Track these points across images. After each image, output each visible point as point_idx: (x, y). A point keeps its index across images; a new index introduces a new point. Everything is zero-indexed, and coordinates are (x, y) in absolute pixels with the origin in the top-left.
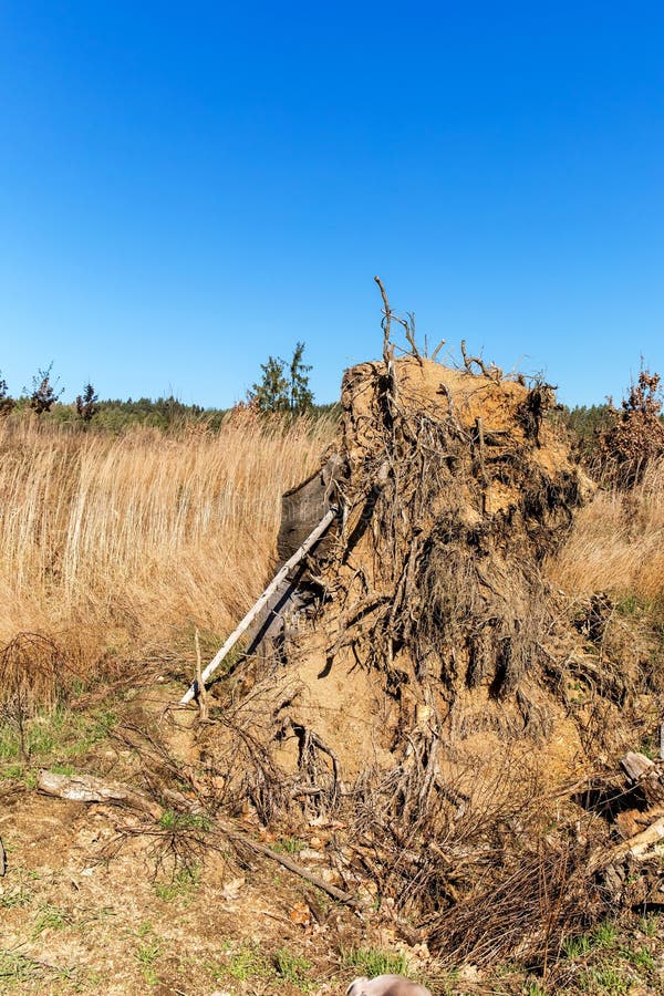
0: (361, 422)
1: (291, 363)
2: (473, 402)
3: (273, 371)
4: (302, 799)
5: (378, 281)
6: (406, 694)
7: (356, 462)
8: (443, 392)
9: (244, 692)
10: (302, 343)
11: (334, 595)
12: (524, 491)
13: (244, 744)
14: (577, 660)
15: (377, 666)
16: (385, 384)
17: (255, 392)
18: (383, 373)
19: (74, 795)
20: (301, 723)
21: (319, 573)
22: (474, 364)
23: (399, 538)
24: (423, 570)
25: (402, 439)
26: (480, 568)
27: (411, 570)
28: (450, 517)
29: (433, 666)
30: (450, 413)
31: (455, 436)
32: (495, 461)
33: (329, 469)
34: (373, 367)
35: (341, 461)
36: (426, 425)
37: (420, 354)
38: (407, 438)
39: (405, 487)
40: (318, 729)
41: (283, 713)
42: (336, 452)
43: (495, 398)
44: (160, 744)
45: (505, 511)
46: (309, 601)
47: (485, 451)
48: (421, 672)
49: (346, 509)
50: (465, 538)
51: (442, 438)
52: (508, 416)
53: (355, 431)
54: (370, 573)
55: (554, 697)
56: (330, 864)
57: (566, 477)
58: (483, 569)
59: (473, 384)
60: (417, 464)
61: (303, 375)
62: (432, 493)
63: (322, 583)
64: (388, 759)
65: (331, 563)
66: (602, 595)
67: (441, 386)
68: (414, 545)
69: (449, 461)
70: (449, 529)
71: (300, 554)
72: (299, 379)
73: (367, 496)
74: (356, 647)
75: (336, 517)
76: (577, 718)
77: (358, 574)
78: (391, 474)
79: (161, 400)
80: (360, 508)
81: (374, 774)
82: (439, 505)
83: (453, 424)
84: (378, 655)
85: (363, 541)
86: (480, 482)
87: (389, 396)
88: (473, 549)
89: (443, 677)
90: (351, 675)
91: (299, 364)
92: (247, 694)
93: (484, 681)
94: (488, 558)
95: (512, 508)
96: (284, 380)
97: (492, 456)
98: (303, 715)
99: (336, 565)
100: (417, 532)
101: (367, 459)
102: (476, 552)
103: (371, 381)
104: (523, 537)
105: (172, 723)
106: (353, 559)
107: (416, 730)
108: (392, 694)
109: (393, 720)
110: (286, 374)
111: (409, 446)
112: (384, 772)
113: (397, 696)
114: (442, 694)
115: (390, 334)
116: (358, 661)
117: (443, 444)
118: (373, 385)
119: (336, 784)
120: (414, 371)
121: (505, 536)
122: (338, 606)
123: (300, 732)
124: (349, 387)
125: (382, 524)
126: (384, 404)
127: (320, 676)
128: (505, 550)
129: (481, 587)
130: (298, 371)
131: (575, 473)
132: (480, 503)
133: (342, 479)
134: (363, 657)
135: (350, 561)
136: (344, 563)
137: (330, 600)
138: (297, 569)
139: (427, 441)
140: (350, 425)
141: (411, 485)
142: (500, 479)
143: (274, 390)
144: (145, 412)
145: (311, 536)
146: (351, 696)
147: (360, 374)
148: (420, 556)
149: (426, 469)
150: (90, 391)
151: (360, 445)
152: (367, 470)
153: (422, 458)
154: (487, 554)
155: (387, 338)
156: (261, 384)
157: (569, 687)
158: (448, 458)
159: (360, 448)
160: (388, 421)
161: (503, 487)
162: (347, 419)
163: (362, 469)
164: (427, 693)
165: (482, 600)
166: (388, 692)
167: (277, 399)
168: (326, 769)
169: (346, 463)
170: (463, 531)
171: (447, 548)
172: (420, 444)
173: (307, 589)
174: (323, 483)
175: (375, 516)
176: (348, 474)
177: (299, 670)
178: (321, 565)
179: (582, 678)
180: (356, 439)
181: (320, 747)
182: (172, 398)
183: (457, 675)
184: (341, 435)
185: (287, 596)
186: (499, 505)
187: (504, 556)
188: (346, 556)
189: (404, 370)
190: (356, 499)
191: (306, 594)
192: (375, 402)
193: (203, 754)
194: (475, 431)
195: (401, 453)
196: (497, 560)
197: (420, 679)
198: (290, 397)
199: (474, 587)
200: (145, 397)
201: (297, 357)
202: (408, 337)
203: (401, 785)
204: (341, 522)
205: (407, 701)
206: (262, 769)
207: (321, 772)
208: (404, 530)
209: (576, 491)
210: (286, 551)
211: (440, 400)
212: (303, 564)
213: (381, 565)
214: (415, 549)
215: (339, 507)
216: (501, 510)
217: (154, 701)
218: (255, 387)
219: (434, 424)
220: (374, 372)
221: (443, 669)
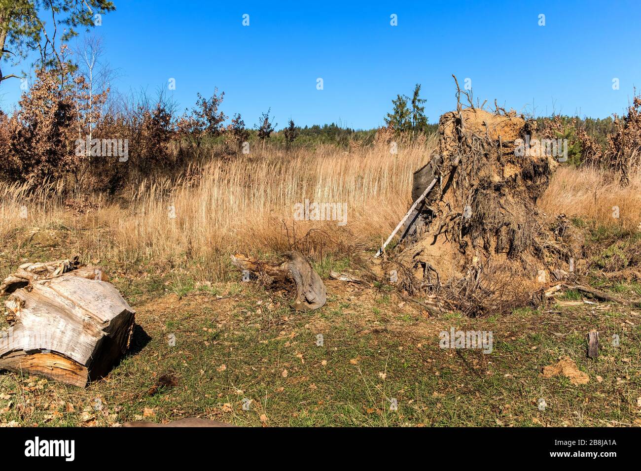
0: (448, 139)
1: (412, 98)
2: (498, 128)
3: (400, 104)
4: (425, 288)
5: (454, 77)
6: (468, 252)
7: (446, 157)
8: (484, 125)
9: (401, 251)
10: (419, 85)
11: (437, 214)
12: (522, 167)
13: (402, 268)
14: (550, 244)
15: (455, 240)
16: (458, 122)
17: (389, 119)
18: (458, 116)
19: (343, 279)
20: (424, 261)
21: (430, 205)
22: (500, 111)
23: (465, 189)
24: (474, 200)
25: (466, 146)
26: (501, 201)
27: (469, 201)
28: (486, 179)
29: (480, 242)
30: (486, 134)
31: (489, 144)
32: (508, 154)
33: (434, 161)
34: (453, 114)
35: (440, 157)
36: (475, 140)
37: (475, 107)
38: (467, 146)
39: (467, 167)
40: (431, 263)
41: (417, 257)
42: (437, 153)
43: (509, 126)
44: (369, 270)
45: (513, 176)
46: (427, 218)
47: (502, 150)
48: (475, 244)
49: (441, 177)
50: (493, 188)
51: (482, 145)
52: (515, 134)
53: (445, 143)
54: (452, 204)
55: (539, 261)
56: (436, 306)
57: (542, 161)
58: (502, 201)
59: (499, 119)
60: (472, 157)
61: (420, 106)
62: (479, 169)
63: (432, 209)
64: (460, 275)
65: (435, 201)
66: (563, 215)
67: (483, 122)
68: (471, 191)
69: (486, 155)
70: (486, 184)
71: (422, 197)
72: (418, 108)
73: (451, 172)
74: (447, 234)
75: (437, 182)
76: (549, 269)
77: (447, 205)
78: (460, 162)
79: (326, 126)
80: (448, 177)
81: (454, 281)
82: (482, 174)
83: (488, 139)
84: (456, 236)
85: (449, 191)
86: (500, 164)
87: (459, 128)
88: (497, 193)
89: (484, 247)
90: (444, 244)
91: (418, 98)
92: (402, 251)
93: (504, 251)
94: (505, 197)
95: (516, 175)
96: (408, 110)
97: (507, 152)
98: (424, 258)
99: (437, 202)
100: (472, 186)
101: (450, 156)
102: (499, 194)
103: (452, 121)
104: (523, 188)
105: (373, 263)
106: (445, 198)
107: (472, 265)
108: (462, 252)
109: (462, 262)
110: (409, 106)
111: (469, 149)
112: (458, 280)
113: (464, 253)
114: (484, 254)
115: (460, 99)
116: (447, 239)
117: (483, 148)
118: (453, 122)
119: (439, 283)
120: (472, 115)
121: (514, 187)
122: (439, 219)
123: (424, 265)
124: (443, 123)
125: (457, 183)
126: (458, 132)
127: (431, 245)
128: (514, 194)
129: (501, 209)
130: (417, 103)
131: (547, 158)
132: (501, 172)
133: (440, 165)
134: (449, 237)
135: (444, 199)
136: (441, 200)
137: (435, 216)
138: (421, 205)
139: (475, 146)
140: (443, 141)
141: (470, 166)
142: (510, 162)
143: (402, 116)
144: (316, 135)
145: (427, 189)
146: (444, 252)
147: (448, 117)
148: (473, 195)
149: (476, 159)
150: (292, 124)
151: (447, 150)
152: (450, 160)
153: (474, 154)
154: (504, 195)
155: (459, 101)
156: (393, 113)
157: (547, 256)
158: (485, 154)
159: (447, 151)
160: (460, 138)
161: (512, 166)
162: (442, 138)
163: (448, 160)
164: (477, 253)
165: (502, 215)
166: (460, 251)
167: (403, 122)
168: (434, 277)
169: (441, 158)
170: (492, 185)
171: (485, 192)
172: (473, 148)
173: (425, 212)
174: (431, 167)
175: (454, 180)
176: (442, 162)
177: (423, 242)
178: (431, 202)
179: (553, 252)
180: (446, 147)
181: (431, 269)
182: (333, 124)
183: (490, 246)
184: (439, 146)
185: (417, 217)
186: (510, 174)
187: (513, 197)
188: (442, 197)
189: (467, 115)
190: (446, 173)
191: (425, 215)
192: (454, 130)
193: (385, 274)
194: (498, 141)
195: (465, 152)
196: (510, 198)
197: (474, 247)
198: (412, 120)
199: (498, 209)
200: (316, 124)
201: (416, 94)
202: (468, 100)
203: (465, 284)
204: (439, 183)
205: (468, 255)
206: (409, 277)
207: (432, 279)
208: (467, 185)
209: (547, 167)
210: (415, 196)
211: (482, 128)
212: (423, 202)
213: (457, 201)
214: (470, 193)
215: (439, 177)
216: (511, 176)
217: (364, 255)
218: (389, 115)
219: (479, 139)
220: (454, 116)
221: (485, 244)
